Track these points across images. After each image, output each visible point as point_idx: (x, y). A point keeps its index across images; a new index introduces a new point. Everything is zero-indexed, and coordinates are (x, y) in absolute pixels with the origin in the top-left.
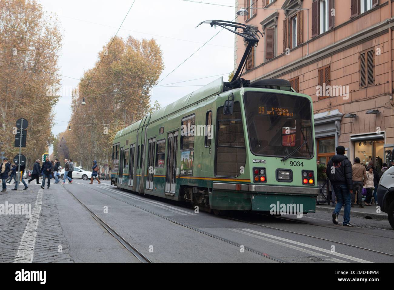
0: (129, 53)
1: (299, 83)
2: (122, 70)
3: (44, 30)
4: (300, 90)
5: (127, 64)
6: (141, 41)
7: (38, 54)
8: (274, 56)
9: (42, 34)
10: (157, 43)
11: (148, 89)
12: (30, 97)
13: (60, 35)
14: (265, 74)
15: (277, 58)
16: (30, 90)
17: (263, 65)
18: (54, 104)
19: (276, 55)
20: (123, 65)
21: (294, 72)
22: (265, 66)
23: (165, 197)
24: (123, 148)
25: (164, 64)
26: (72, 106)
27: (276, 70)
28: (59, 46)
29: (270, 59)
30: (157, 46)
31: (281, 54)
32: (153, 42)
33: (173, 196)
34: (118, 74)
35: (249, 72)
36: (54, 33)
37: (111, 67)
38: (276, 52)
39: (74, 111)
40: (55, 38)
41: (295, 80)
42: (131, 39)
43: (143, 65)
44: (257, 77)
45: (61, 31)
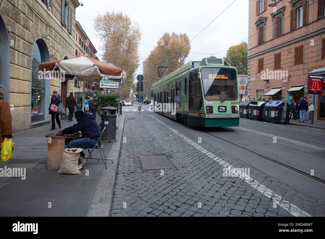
0: (174, 41)
1: (303, 49)
2: (171, 50)
3: (132, 31)
4: (304, 54)
5: (173, 47)
6: (179, 35)
7: (130, 43)
8: (281, 34)
9: (131, 32)
10: (187, 35)
11: (183, 60)
12: (126, 65)
13: (140, 33)
14: (274, 45)
15: (284, 35)
16: (126, 62)
17: (272, 40)
18: (136, 68)
19: (283, 33)
20: (171, 47)
21: (299, 43)
22: (273, 41)
23: (171, 118)
24: (155, 92)
25: (191, 46)
26: (143, 70)
27: (283, 43)
28: (140, 39)
29: (278, 36)
30: (187, 37)
31: (287, 32)
32: (185, 35)
33: (174, 118)
34: (169, 52)
35: (260, 45)
36: (137, 32)
37: (164, 49)
38: (283, 31)
39: (144, 72)
40: (137, 35)
41: (300, 48)
42: (174, 34)
43: (181, 47)
44: (266, 47)
45: (140, 31)
